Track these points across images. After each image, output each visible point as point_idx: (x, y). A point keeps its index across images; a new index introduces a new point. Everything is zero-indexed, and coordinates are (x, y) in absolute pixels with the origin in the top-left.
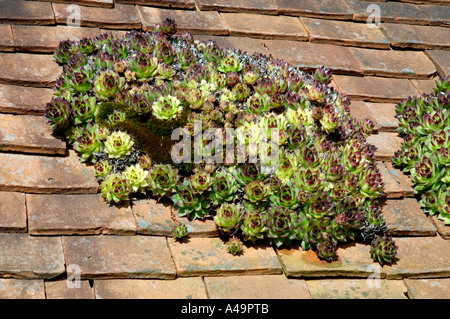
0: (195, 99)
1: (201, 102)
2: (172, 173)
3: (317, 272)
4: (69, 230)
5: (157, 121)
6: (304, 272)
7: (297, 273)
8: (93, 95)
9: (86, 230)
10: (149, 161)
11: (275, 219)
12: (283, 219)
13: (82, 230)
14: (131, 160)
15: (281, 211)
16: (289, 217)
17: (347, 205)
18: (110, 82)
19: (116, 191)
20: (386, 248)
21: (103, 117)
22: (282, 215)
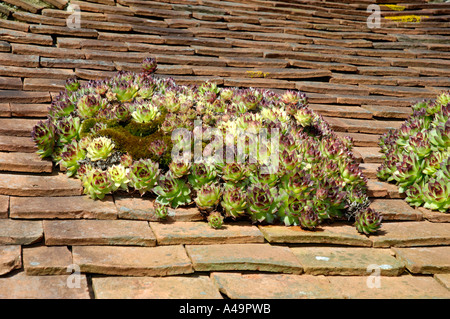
0: (172, 103)
1: (177, 105)
2: (152, 166)
3: (299, 237)
4: (50, 213)
5: (136, 125)
6: (287, 237)
7: (279, 238)
8: (76, 116)
9: (67, 213)
10: (129, 158)
11: (255, 194)
12: (263, 194)
13: (63, 213)
14: (113, 160)
15: (260, 187)
16: (268, 191)
17: (327, 184)
18: (92, 102)
19: (97, 182)
20: (369, 217)
21: (87, 130)
22: (262, 191)
